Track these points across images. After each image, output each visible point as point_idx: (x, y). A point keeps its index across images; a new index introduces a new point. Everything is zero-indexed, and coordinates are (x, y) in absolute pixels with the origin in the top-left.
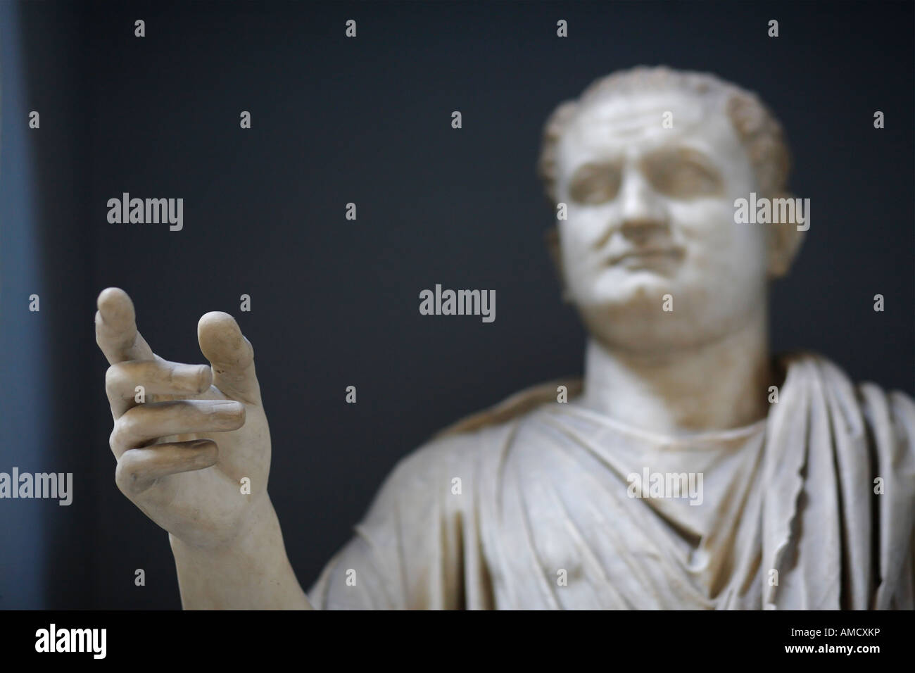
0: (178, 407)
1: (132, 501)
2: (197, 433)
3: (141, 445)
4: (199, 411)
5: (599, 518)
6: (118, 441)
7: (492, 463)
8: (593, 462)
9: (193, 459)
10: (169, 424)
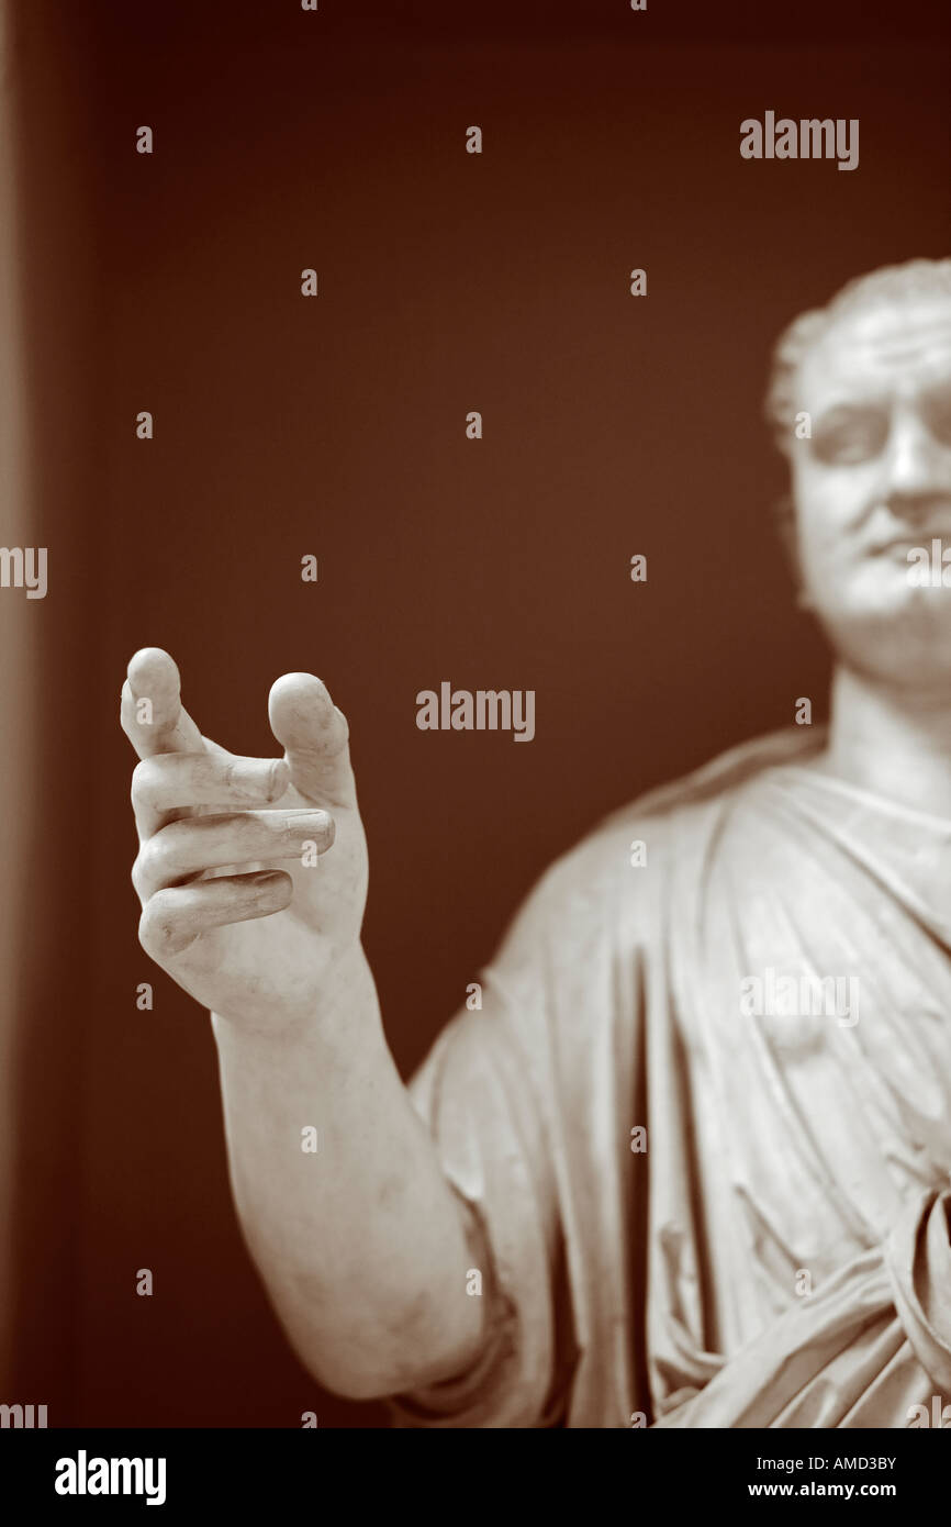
0: (236, 823)
1: (161, 966)
2: (263, 861)
3: (180, 882)
4: (266, 828)
5: (851, 955)
6: (145, 875)
7: (690, 867)
8: (842, 864)
9: (254, 901)
10: (223, 850)
